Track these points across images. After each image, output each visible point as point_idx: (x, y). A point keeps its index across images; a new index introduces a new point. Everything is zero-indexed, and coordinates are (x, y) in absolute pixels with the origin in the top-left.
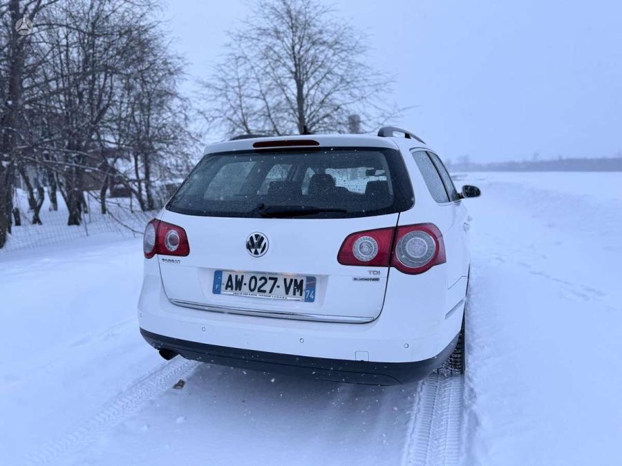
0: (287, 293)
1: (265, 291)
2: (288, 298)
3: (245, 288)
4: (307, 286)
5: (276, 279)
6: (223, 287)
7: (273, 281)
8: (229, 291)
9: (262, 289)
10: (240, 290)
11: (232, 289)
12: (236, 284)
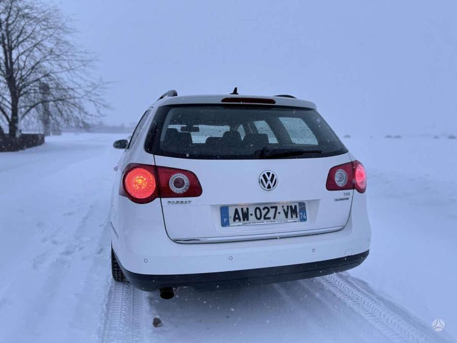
0: (287, 217)
1: (269, 218)
2: (289, 221)
3: (252, 218)
4: (300, 209)
5: (276, 208)
6: (231, 220)
7: (274, 209)
8: (237, 223)
9: (267, 216)
10: (248, 220)
11: (240, 220)
12: (243, 215)
